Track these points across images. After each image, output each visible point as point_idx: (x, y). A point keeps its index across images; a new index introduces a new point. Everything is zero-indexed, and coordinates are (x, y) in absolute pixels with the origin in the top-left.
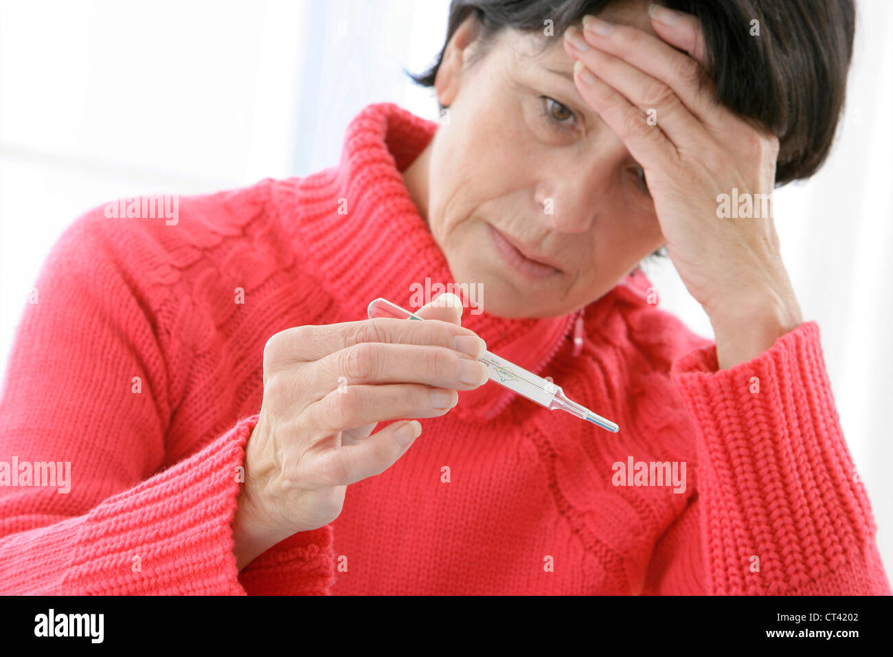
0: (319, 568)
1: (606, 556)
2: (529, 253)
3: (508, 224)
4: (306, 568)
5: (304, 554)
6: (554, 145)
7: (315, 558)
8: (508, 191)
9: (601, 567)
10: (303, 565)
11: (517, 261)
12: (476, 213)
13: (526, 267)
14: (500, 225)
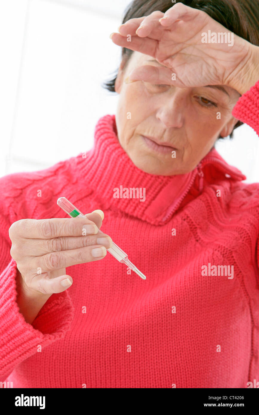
0: (66, 305)
1: (224, 252)
2: (159, 142)
3: (148, 132)
4: (60, 307)
5: (58, 302)
6: (160, 93)
7: (63, 302)
8: (145, 118)
9: (222, 256)
10: (59, 306)
11: (156, 147)
12: (136, 132)
13: (160, 149)
14: (145, 134)
